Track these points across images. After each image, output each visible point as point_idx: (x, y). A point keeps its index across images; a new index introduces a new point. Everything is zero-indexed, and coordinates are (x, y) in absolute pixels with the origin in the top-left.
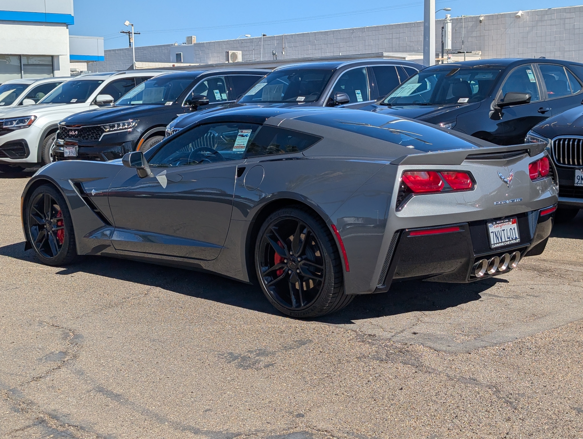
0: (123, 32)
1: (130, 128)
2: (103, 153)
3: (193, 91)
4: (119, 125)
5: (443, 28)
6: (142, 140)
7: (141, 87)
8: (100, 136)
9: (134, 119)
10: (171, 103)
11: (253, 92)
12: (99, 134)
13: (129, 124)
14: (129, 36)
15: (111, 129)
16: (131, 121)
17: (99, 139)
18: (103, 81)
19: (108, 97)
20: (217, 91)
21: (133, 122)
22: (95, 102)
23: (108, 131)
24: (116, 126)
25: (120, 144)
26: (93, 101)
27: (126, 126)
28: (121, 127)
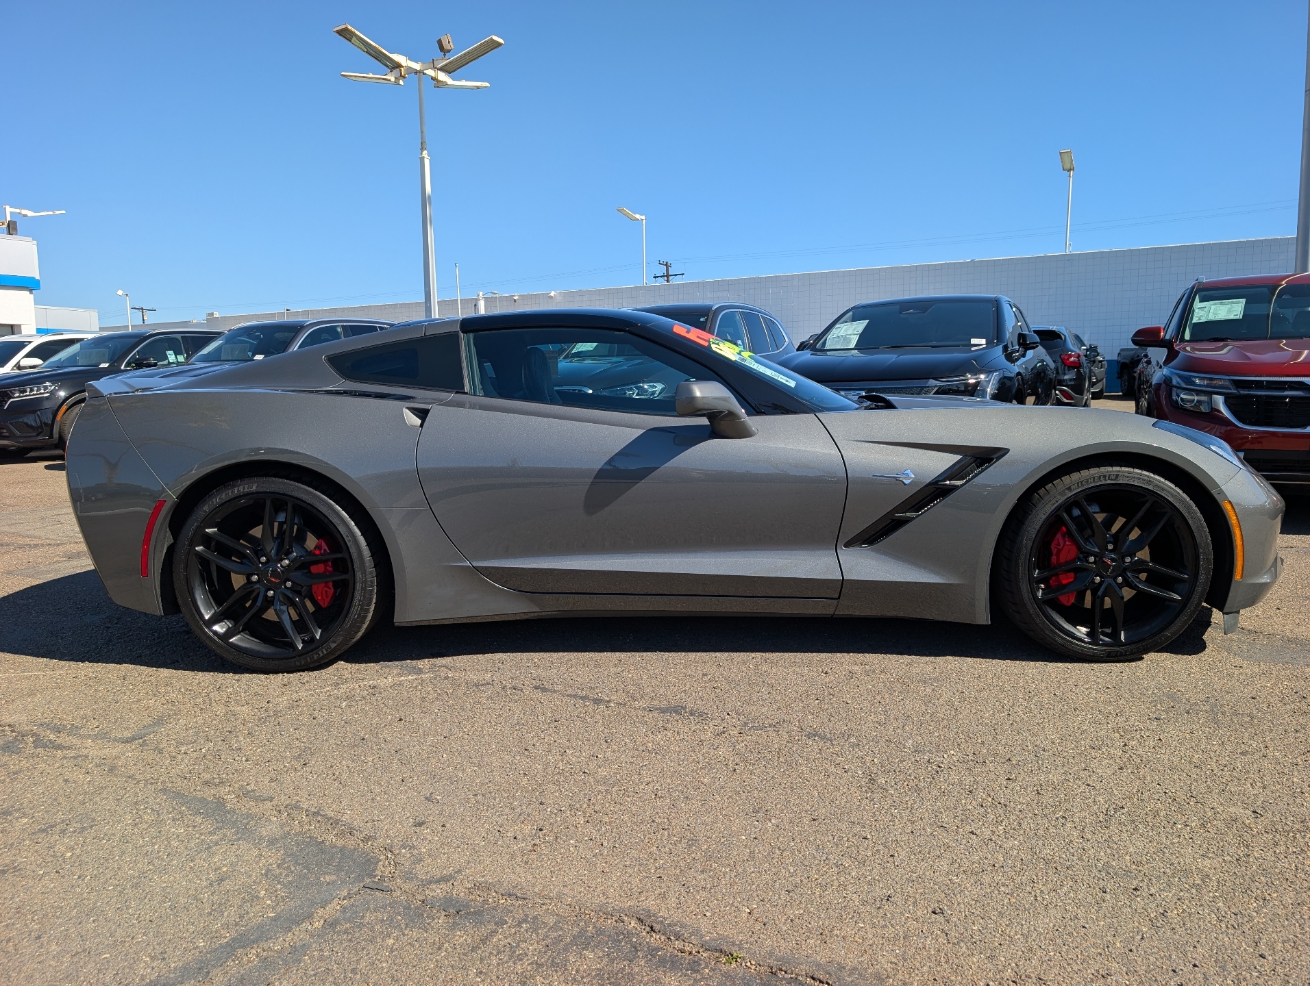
0: (135, 308)
1: (47, 393)
2: (11, 424)
3: (137, 351)
4: (32, 390)
5: (475, 305)
6: (64, 407)
7: (75, 348)
8: (6, 403)
9: (53, 382)
10: (106, 365)
11: (205, 351)
12: (5, 401)
13: (46, 388)
14: (143, 312)
15: (21, 395)
16: (48, 384)
17: (4, 407)
18: (30, 342)
19: (37, 361)
20: (171, 352)
21: (51, 386)
22: (18, 367)
23: (17, 396)
24: (28, 390)
25: (34, 412)
26: (15, 366)
27: (42, 391)
28: (35, 392)
